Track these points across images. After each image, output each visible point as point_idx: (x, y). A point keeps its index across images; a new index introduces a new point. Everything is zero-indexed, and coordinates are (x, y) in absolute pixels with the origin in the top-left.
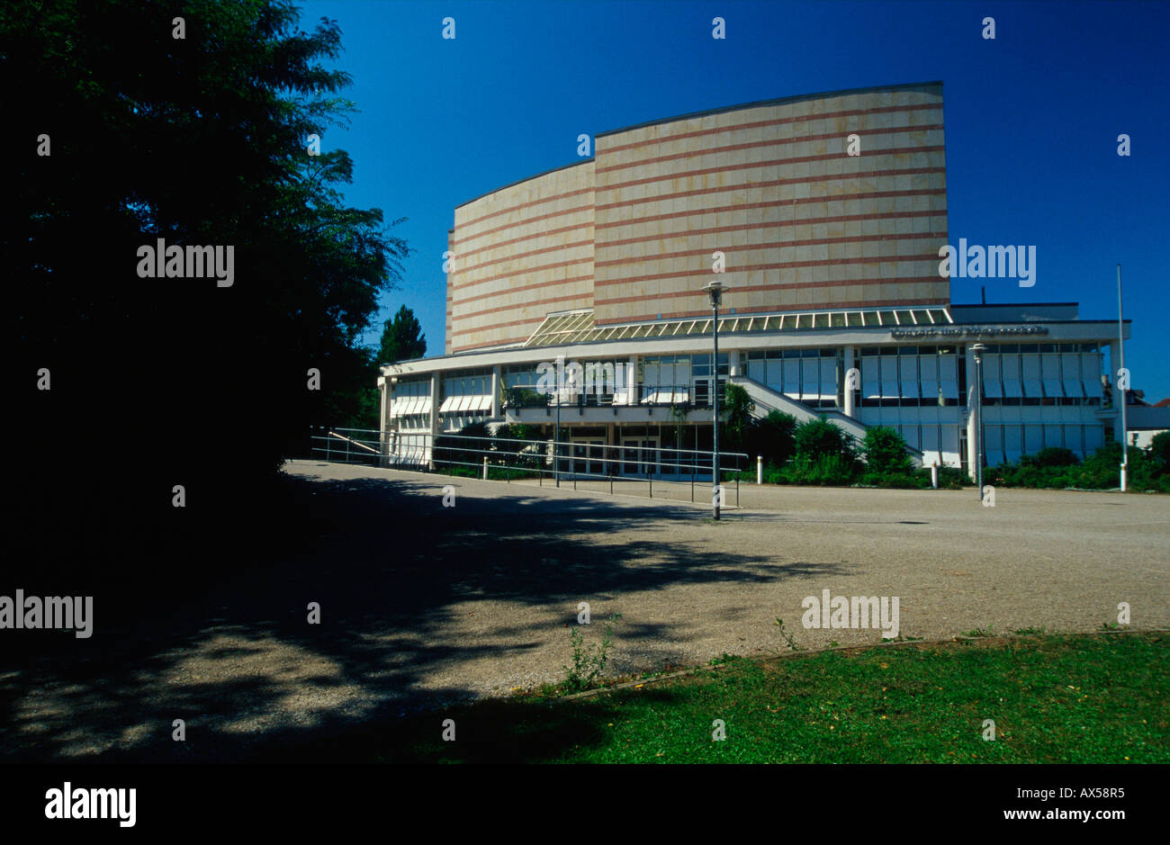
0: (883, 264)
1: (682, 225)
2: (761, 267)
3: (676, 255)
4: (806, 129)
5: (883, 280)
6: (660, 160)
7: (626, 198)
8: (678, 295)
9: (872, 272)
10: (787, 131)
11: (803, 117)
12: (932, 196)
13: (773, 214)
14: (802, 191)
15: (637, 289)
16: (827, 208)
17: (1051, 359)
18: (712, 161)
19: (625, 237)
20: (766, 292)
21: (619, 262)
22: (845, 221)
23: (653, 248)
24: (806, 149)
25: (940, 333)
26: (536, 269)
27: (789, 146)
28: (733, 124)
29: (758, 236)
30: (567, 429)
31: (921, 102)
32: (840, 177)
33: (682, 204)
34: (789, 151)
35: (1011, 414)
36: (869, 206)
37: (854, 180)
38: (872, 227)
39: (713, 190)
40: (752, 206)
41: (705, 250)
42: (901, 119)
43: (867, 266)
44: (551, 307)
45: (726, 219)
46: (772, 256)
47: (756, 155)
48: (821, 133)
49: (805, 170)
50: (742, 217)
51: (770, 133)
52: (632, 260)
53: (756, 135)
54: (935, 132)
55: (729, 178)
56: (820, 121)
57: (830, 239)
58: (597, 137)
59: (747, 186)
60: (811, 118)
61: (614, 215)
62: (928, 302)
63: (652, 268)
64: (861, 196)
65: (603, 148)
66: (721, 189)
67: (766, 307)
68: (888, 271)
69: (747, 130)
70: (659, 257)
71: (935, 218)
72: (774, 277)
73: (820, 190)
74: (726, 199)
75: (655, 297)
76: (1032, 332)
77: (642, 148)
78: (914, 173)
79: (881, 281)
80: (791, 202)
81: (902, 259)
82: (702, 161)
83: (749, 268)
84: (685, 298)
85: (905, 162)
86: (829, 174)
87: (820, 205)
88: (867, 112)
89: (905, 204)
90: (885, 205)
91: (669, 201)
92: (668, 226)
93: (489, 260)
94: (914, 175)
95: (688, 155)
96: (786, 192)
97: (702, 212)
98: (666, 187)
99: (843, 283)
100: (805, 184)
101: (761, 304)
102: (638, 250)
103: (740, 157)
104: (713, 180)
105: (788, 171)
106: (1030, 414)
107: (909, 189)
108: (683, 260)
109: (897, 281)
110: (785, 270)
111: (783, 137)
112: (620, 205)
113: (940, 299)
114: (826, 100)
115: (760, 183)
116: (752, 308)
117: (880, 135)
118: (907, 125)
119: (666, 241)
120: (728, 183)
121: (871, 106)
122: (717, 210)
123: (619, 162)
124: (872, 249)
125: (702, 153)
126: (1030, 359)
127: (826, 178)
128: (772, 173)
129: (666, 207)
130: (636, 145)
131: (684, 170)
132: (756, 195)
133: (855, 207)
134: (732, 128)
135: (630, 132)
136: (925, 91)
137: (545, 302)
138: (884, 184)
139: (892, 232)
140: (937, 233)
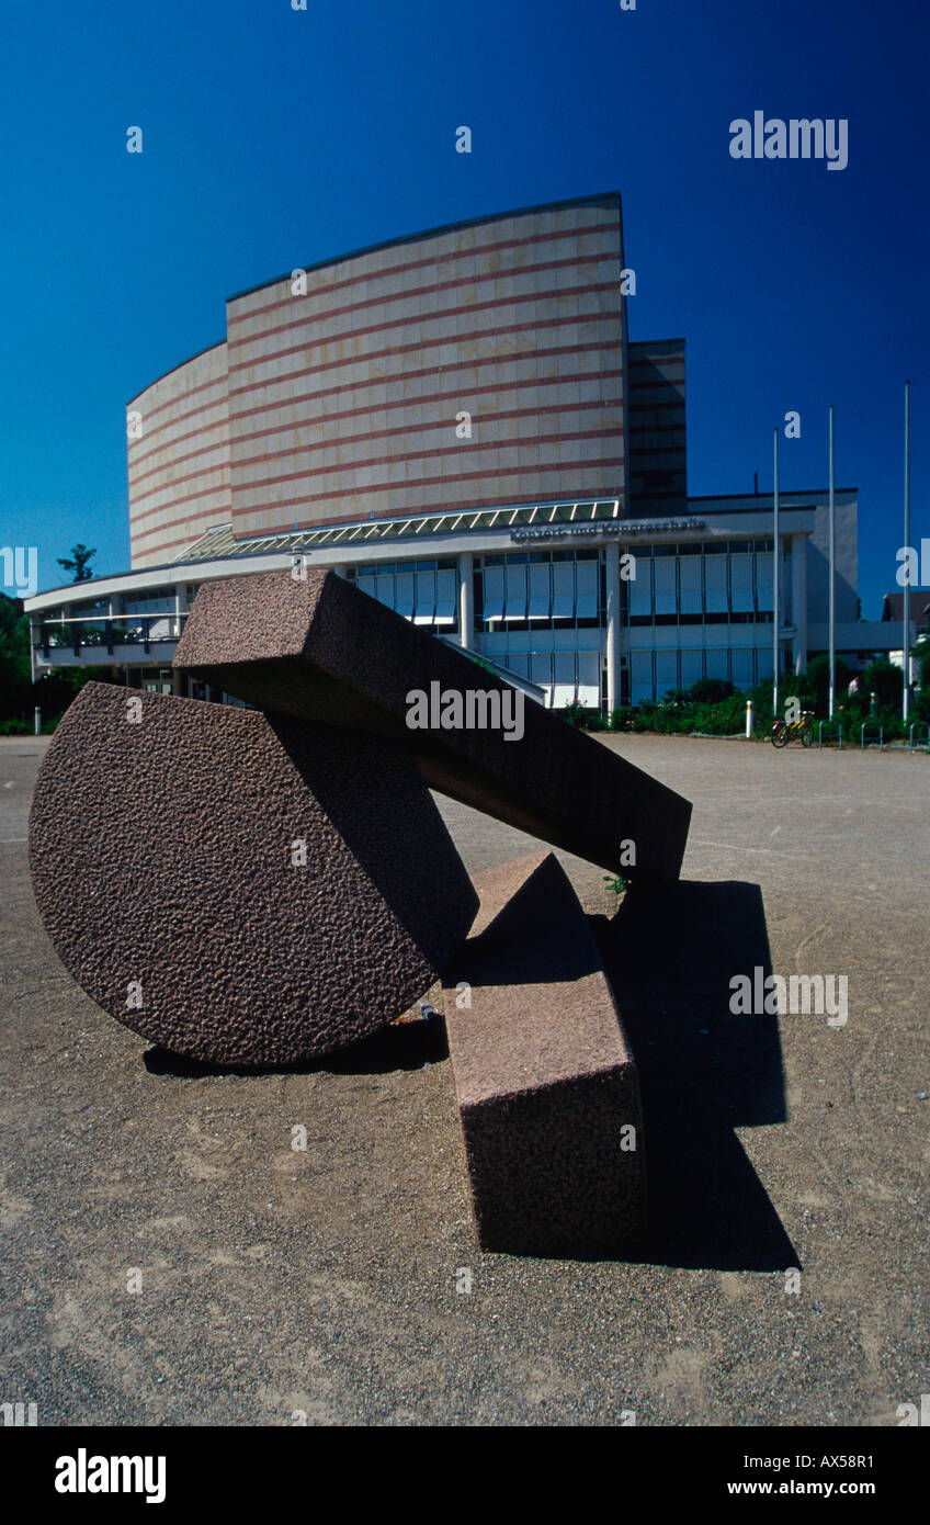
0: (543, 446)
1: (314, 409)
2: (403, 458)
3: (312, 447)
4: (452, 270)
5: (543, 466)
6: (292, 325)
7: (259, 379)
8: (314, 498)
9: (530, 456)
10: (430, 276)
11: (449, 254)
12: (605, 352)
13: (417, 388)
14: (448, 355)
15: (272, 494)
16: (477, 374)
17: (716, 562)
18: (348, 322)
19: (260, 428)
20: (409, 489)
21: (255, 460)
22: (498, 390)
23: (287, 440)
24: (453, 298)
25: (569, 532)
26: (195, 475)
27: (433, 296)
28: (370, 271)
29: (399, 418)
30: (139, 670)
31: (593, 223)
32: (493, 332)
33: (316, 382)
34: (433, 303)
35: (666, 637)
36: (527, 369)
37: (507, 336)
38: (529, 398)
39: (349, 361)
40: (391, 379)
41: (342, 439)
42: (567, 250)
43: (524, 449)
44: (210, 520)
45: (363, 398)
46: (415, 443)
47: (398, 310)
48: (470, 275)
49: (450, 326)
50: (380, 394)
51: (410, 280)
52: (267, 457)
53: (394, 285)
54: (610, 262)
55: (367, 344)
56: (468, 258)
57: (481, 417)
58: (229, 301)
59: (386, 353)
60: (458, 255)
61: (249, 401)
62: (597, 494)
63: (287, 466)
64: (517, 357)
65: (234, 316)
66: (358, 359)
67: (408, 509)
68: (549, 454)
69: (385, 278)
70: (294, 451)
71: (607, 381)
72: (417, 470)
73: (467, 352)
74: (362, 371)
75: (292, 502)
76: (684, 528)
77: (273, 313)
78: (582, 321)
79: (541, 468)
80: (435, 370)
81: (565, 437)
82: (336, 324)
83: (389, 460)
84: (322, 501)
85: (570, 307)
86: (479, 329)
87: (469, 372)
88: (524, 242)
89: (572, 363)
90: (545, 367)
91: (302, 379)
92: (303, 411)
93: (155, 466)
94: (581, 325)
95: (321, 317)
96: (431, 357)
97: (338, 390)
98: (297, 362)
99: (496, 473)
100: (451, 346)
101: (403, 506)
102: (273, 444)
103: (377, 315)
104: (348, 348)
105: (432, 330)
106: (691, 636)
107: (575, 343)
108: (318, 453)
109: (559, 467)
110: (429, 460)
111: (427, 284)
112: (254, 387)
113: (612, 489)
114: (476, 229)
115: (400, 348)
116: (393, 511)
117: (541, 273)
118: (575, 255)
119: (300, 430)
120: (365, 350)
121: (530, 233)
122: (354, 386)
123: (250, 333)
124: (530, 428)
125: (336, 312)
126: (691, 563)
127: (476, 335)
128: (414, 334)
129: (300, 387)
130: (267, 310)
131: (317, 337)
132: (396, 364)
133: (509, 372)
134: (368, 277)
135: (261, 292)
136: (598, 206)
137: (206, 514)
138: (546, 339)
139: (553, 402)
140: (609, 401)
